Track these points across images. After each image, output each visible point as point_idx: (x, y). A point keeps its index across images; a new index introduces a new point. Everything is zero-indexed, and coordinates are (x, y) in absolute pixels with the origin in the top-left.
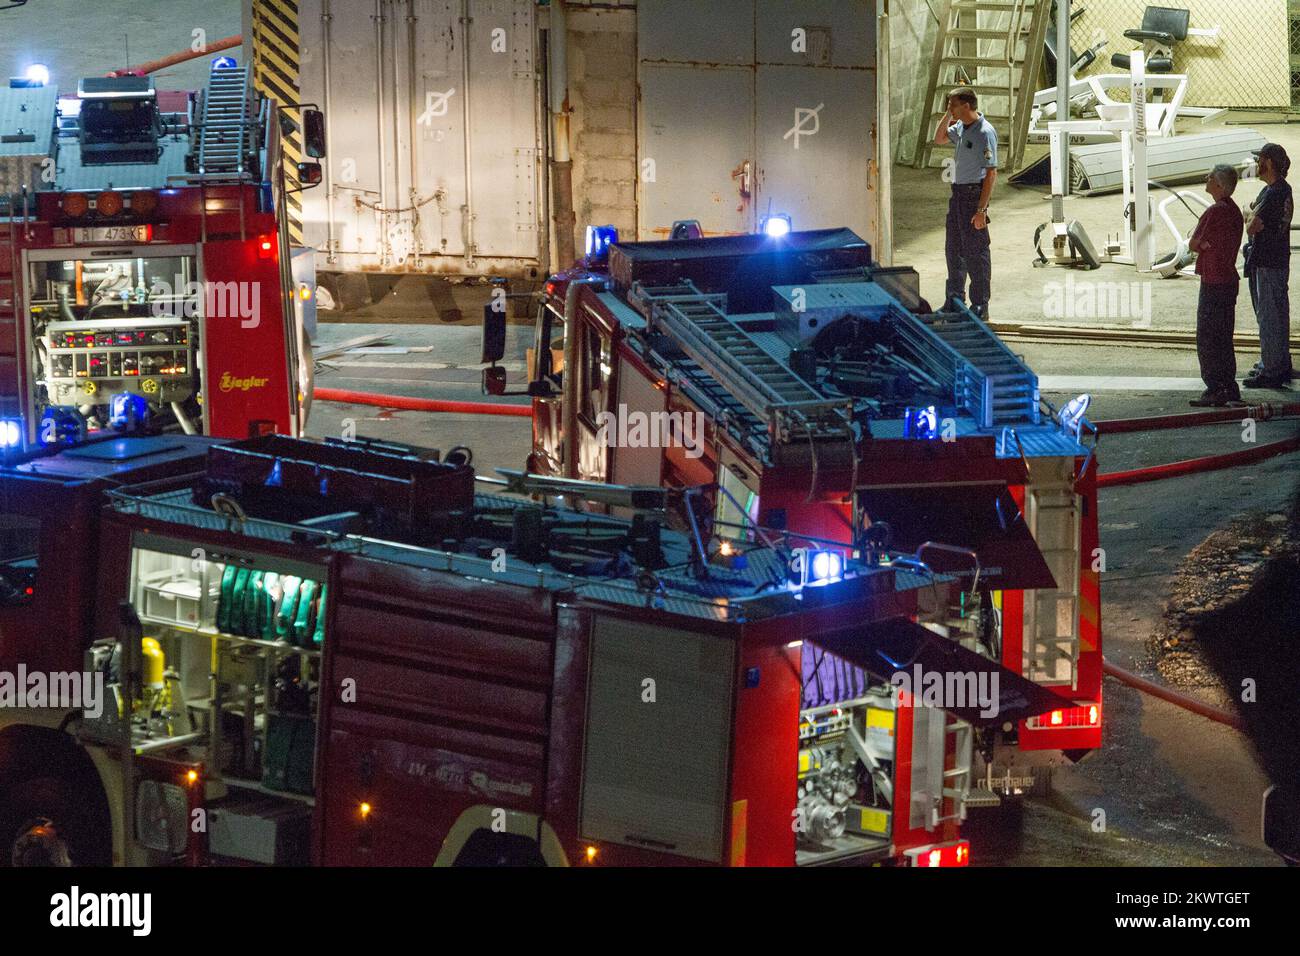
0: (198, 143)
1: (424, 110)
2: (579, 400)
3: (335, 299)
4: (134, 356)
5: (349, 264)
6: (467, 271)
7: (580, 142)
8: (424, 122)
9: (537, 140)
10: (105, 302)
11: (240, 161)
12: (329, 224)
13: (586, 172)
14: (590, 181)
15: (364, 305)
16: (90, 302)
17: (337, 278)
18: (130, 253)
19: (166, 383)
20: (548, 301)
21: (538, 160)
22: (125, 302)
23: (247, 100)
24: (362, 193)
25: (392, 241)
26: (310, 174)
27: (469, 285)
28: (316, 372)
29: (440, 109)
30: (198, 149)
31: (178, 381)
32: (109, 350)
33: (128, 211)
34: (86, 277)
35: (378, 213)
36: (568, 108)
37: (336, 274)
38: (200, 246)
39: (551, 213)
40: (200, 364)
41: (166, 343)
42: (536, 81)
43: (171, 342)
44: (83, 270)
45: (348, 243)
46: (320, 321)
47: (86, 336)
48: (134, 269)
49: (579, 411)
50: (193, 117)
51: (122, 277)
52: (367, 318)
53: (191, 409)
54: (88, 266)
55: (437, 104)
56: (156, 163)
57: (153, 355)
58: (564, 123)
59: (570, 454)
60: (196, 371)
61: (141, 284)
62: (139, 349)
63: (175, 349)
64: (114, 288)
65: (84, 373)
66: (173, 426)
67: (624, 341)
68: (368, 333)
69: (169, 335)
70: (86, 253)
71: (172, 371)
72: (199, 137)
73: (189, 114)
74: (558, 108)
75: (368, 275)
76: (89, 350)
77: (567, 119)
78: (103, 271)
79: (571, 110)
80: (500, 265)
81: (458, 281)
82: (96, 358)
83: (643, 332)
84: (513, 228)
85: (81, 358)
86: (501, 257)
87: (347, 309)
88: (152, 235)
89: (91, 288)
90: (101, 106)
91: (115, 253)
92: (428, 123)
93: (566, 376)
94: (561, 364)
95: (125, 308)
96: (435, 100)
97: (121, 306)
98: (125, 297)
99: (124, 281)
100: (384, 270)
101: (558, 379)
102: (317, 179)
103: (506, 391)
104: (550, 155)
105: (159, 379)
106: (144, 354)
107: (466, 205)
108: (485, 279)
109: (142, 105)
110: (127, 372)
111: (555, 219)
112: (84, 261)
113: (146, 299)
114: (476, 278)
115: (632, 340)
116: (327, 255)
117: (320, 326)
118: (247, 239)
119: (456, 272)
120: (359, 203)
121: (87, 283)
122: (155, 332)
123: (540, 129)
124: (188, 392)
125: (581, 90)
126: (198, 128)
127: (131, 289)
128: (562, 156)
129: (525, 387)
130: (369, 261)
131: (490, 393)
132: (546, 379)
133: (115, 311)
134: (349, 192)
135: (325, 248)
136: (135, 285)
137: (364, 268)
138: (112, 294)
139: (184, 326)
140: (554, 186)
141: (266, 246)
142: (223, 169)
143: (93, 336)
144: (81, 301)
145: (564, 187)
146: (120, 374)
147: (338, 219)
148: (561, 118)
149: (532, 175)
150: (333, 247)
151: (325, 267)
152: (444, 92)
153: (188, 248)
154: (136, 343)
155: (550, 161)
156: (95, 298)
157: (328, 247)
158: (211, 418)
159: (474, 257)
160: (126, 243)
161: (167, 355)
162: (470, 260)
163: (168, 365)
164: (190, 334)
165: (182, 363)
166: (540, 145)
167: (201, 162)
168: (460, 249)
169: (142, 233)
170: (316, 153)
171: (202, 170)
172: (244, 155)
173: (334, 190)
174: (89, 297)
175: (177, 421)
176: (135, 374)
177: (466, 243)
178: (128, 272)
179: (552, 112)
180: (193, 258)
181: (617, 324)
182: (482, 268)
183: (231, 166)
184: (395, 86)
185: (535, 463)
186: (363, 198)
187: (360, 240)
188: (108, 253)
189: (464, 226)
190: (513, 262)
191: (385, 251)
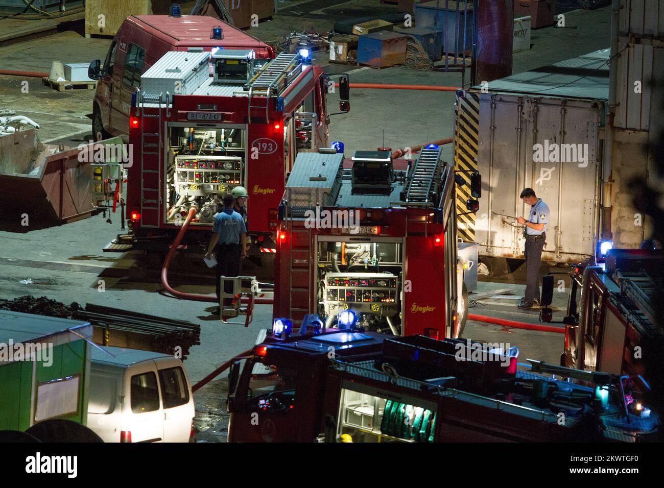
0: (408, 186)
1: (539, 177)
2: (586, 328)
3: (489, 269)
4: (369, 292)
5: (497, 253)
6: (557, 260)
7: (617, 198)
8: (539, 183)
9: (595, 196)
10: (356, 264)
11: (427, 196)
12: (488, 232)
13: (619, 213)
14: (621, 218)
15: (504, 274)
16: (348, 263)
17: (491, 260)
18: (369, 240)
19: (385, 307)
20: (575, 276)
21: (595, 206)
22: (366, 265)
23: (437, 166)
24: (505, 217)
25: (519, 242)
26: (473, 206)
27: (559, 267)
28: (470, 306)
29: (547, 177)
30: (407, 189)
31: (390, 306)
32: (356, 288)
33: (369, 219)
34: (347, 251)
35: (513, 228)
36: (611, 180)
37: (491, 257)
38: (404, 238)
39: (600, 233)
40: (401, 299)
41: (384, 287)
42: (596, 165)
43: (387, 286)
44: (346, 247)
45: (497, 242)
46: (478, 281)
47: (345, 280)
48: (371, 248)
49: (586, 333)
50: (408, 173)
51: (365, 252)
52: (504, 280)
53: (396, 321)
54: (348, 245)
55: (546, 174)
56: (389, 195)
57: (378, 292)
58: (609, 187)
59: (581, 356)
60: (399, 301)
61: (375, 256)
62: (371, 289)
63: (389, 290)
64: (361, 257)
65: (343, 299)
66: (386, 329)
67: (609, 299)
68: (503, 288)
69: (387, 283)
70: (347, 238)
71: (387, 301)
72: (409, 183)
73: (407, 171)
74: (606, 180)
75: (507, 259)
76: (346, 288)
77: (611, 186)
78: (356, 248)
79: (613, 181)
80: (573, 257)
81: (554, 264)
82: (350, 292)
83: (617, 295)
84: (581, 239)
85: (342, 291)
86: (574, 254)
87: (495, 275)
88: (381, 231)
89: (349, 256)
90: (363, 165)
91: (362, 239)
92: (541, 184)
93: (580, 315)
94: (579, 310)
95: (366, 267)
96: (545, 172)
97: (364, 266)
98: (366, 262)
99: (366, 254)
100: (514, 257)
101: (577, 316)
102: (476, 209)
103: (552, 321)
104: (601, 204)
105: (380, 304)
106: (374, 292)
107: (558, 227)
108: (567, 265)
109: (384, 165)
110: (365, 300)
111: (602, 235)
112: (347, 243)
113: (376, 264)
114: (563, 263)
115: (612, 299)
116: (486, 247)
117: (479, 283)
118: (428, 236)
119: (551, 260)
120: (504, 222)
121: (348, 253)
122: (380, 281)
123: (597, 190)
124: (396, 312)
125: (619, 171)
126: (409, 179)
127: (369, 258)
128: (607, 204)
129: (562, 319)
130: (507, 252)
131: (543, 322)
132: (572, 316)
133: (360, 269)
134: (499, 216)
135: (486, 244)
136: (371, 256)
137: (505, 255)
138: (359, 260)
139: (395, 279)
140: (602, 218)
141: (438, 240)
142: (420, 200)
143: (349, 281)
144: (344, 263)
145: (607, 219)
146: (361, 301)
147: (493, 229)
148: (608, 185)
149: (592, 213)
150: (490, 243)
151: (484, 253)
152: (550, 169)
153: (400, 239)
154: (370, 285)
155: (601, 206)
156: (351, 261)
157: (487, 243)
158: (405, 325)
159: (560, 253)
160: (367, 235)
161: (386, 293)
162: (558, 254)
163: (385, 298)
164: (397, 282)
165: (393, 297)
166: (597, 197)
167: (407, 196)
168: (553, 248)
169: (376, 230)
170: (477, 195)
171: (407, 200)
172: (430, 194)
173: (492, 215)
174: (348, 262)
175: (389, 326)
176: (368, 301)
177: (556, 245)
178: (368, 249)
179: (603, 182)
180: (401, 244)
181: (606, 290)
182: (564, 258)
183: (423, 199)
184: (525, 164)
185: (565, 359)
186: (506, 220)
187: (503, 241)
188: (358, 239)
189: (556, 237)
190: (580, 256)
191: (516, 247)
